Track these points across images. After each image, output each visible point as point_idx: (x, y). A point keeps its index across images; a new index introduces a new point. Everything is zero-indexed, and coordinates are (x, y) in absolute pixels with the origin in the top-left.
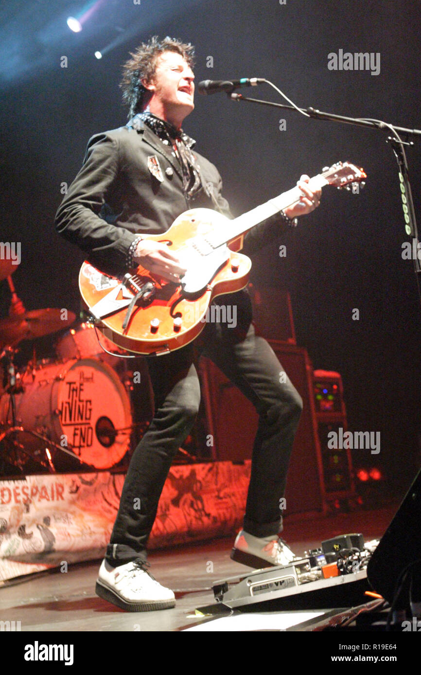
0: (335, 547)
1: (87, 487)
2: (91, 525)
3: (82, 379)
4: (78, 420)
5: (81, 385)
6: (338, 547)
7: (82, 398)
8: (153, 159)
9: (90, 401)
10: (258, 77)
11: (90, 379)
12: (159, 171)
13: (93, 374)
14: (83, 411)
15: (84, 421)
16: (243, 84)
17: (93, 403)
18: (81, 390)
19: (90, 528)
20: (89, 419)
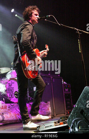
1: (12, 106)
6: (63, 118)
13: (14, 82)
14: (12, 90)
17: (14, 88)
18: (11, 85)
19: (12, 116)
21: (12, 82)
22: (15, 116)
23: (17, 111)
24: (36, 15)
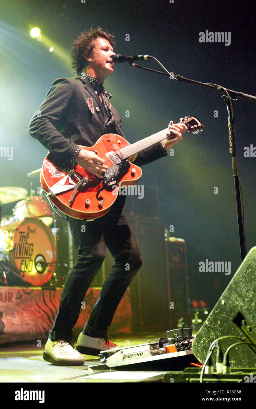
0: (175, 335)
1: (27, 296)
2: (27, 319)
3: (29, 231)
4: (24, 255)
5: (28, 234)
6: (176, 335)
7: (28, 242)
8: (90, 100)
9: (32, 245)
10: (148, 55)
11: (33, 231)
12: (92, 107)
13: (35, 228)
14: (28, 250)
15: (28, 256)
16: (139, 58)
17: (34, 246)
18: (28, 237)
19: (26, 321)
20: (31, 255)
21: (29, 228)
22: (34, 323)
23: (40, 308)
24: (106, 50)
